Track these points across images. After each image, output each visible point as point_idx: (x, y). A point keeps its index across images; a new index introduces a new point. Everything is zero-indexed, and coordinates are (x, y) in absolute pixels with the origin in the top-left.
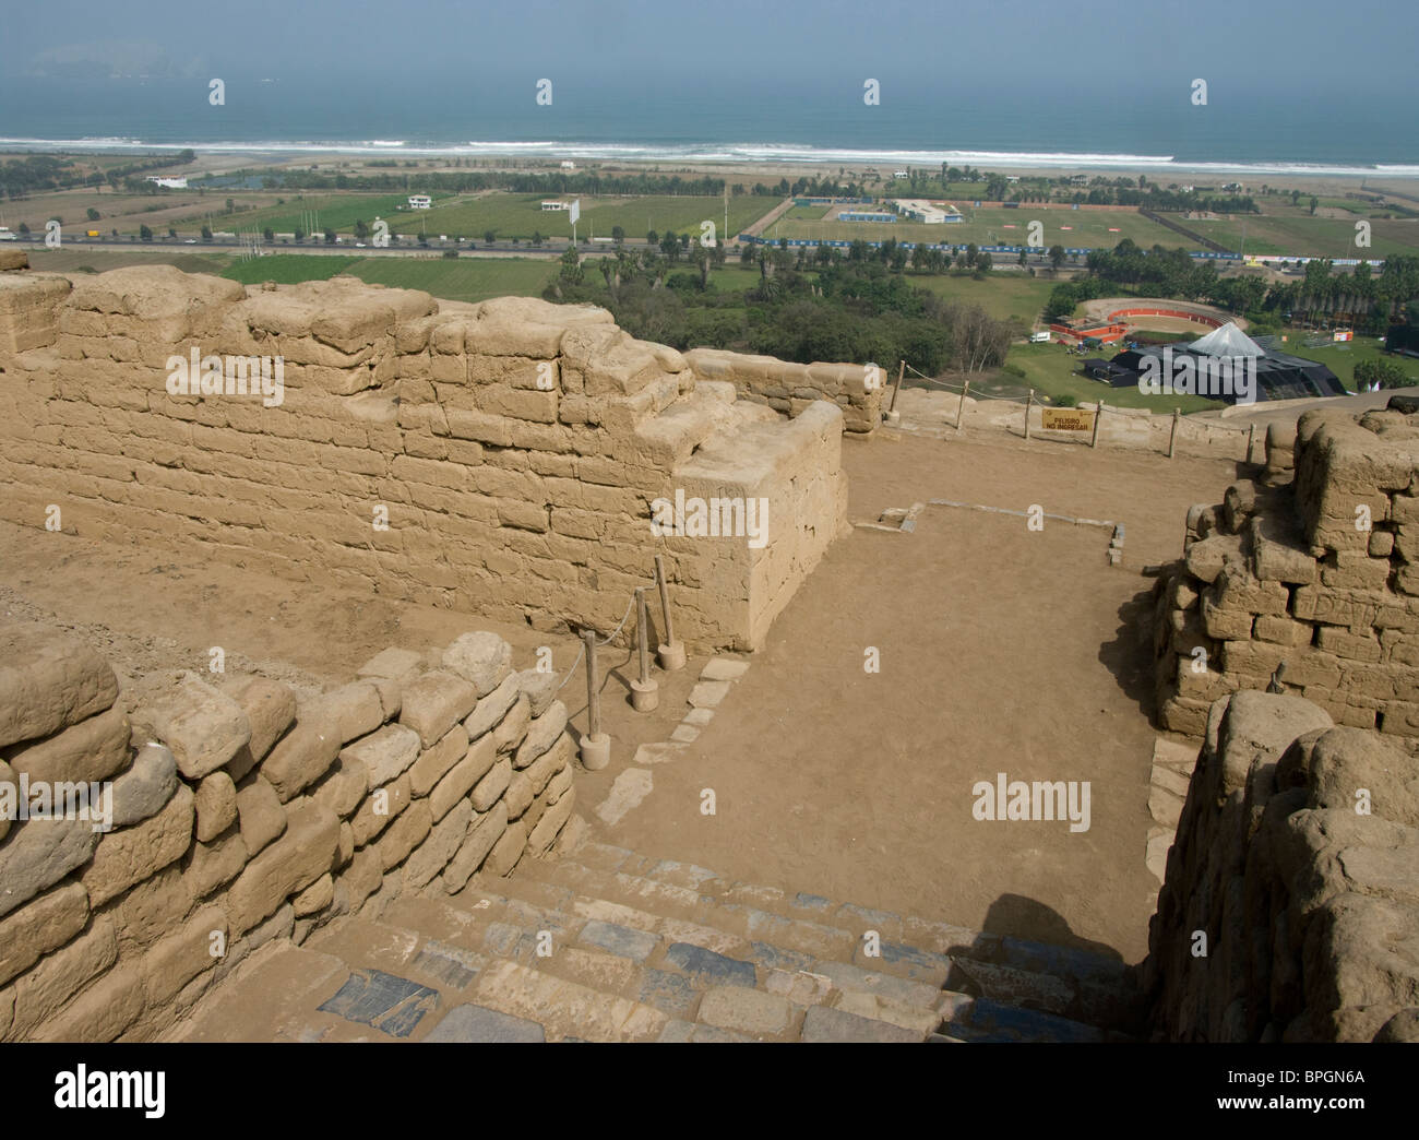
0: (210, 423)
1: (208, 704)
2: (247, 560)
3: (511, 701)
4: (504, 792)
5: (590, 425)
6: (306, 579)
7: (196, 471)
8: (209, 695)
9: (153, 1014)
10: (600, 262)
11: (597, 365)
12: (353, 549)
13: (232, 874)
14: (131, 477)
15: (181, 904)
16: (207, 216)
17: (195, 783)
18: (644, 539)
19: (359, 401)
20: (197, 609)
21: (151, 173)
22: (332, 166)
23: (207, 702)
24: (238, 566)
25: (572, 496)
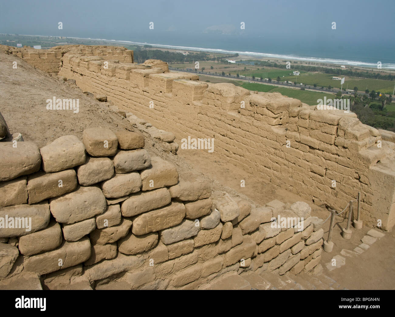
0: (235, 126)
1: (231, 203)
2: (238, 164)
3: (308, 225)
4: (301, 251)
5: (344, 147)
6: (252, 173)
7: (229, 138)
8: (231, 201)
9: (202, 279)
10: (349, 97)
11: (349, 130)
12: (266, 168)
13: (227, 250)
14: (213, 136)
15: (214, 253)
16: (239, 71)
17: (223, 223)
18: (355, 186)
19: (276, 128)
20: (223, 174)
21: (227, 58)
22: (274, 61)
23: (230, 203)
24: (235, 165)
25: (334, 168)
